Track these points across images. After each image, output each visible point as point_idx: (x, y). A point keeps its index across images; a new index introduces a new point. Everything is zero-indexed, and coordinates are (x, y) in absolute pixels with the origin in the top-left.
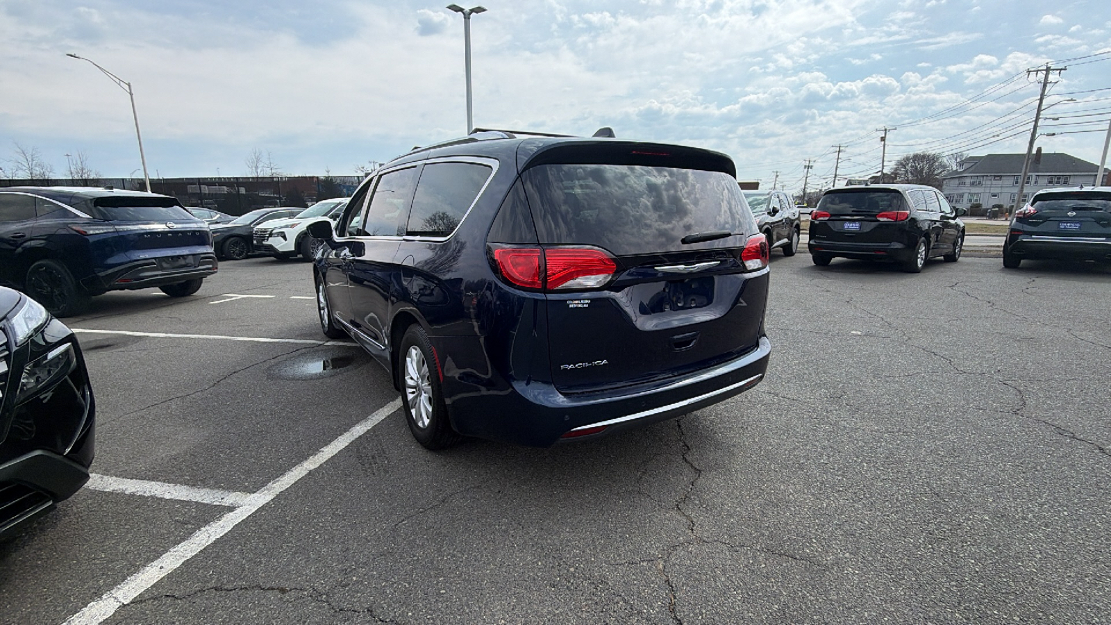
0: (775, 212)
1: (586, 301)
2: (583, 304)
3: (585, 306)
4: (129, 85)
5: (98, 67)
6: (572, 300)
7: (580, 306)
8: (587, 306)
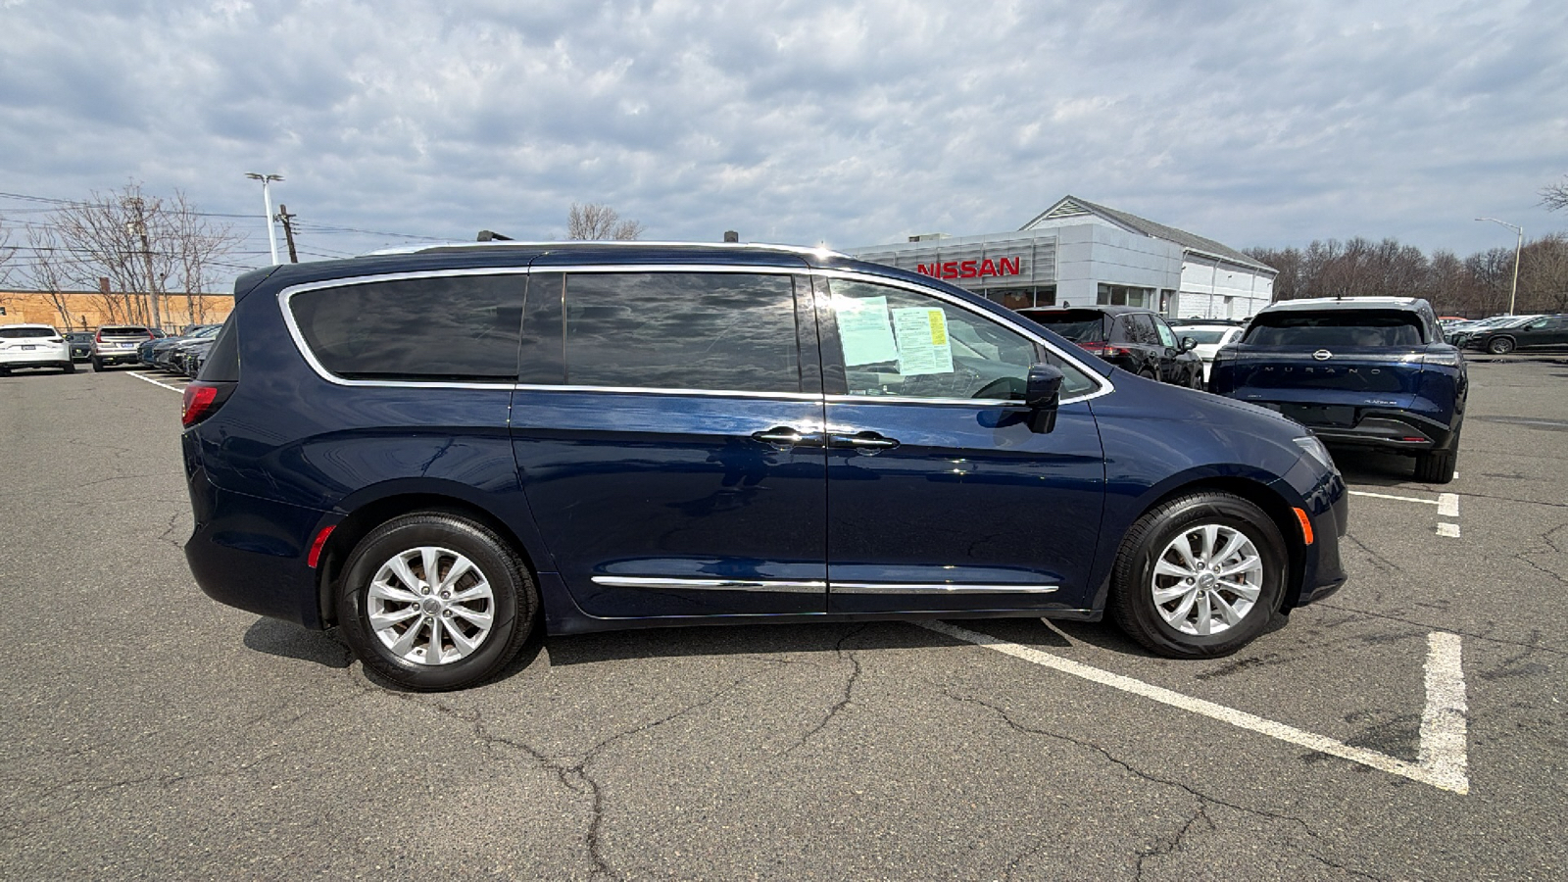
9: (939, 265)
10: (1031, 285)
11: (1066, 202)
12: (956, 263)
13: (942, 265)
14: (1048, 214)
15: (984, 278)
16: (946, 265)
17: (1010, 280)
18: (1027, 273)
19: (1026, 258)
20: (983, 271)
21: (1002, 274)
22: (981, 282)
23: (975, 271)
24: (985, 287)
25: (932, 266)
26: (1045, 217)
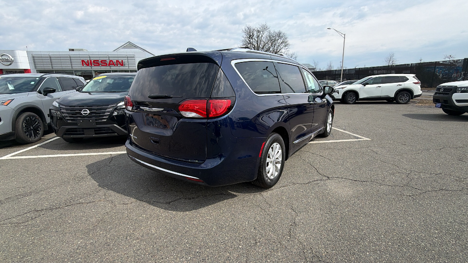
9: (91, 61)
10: (128, 69)
11: (128, 43)
12: (98, 61)
13: (92, 61)
14: (124, 47)
15: (110, 66)
16: (94, 61)
17: (120, 68)
18: (126, 65)
19: (125, 61)
20: (110, 64)
21: (117, 65)
22: (109, 68)
23: (107, 64)
24: (111, 69)
25: (88, 61)
26: (122, 47)
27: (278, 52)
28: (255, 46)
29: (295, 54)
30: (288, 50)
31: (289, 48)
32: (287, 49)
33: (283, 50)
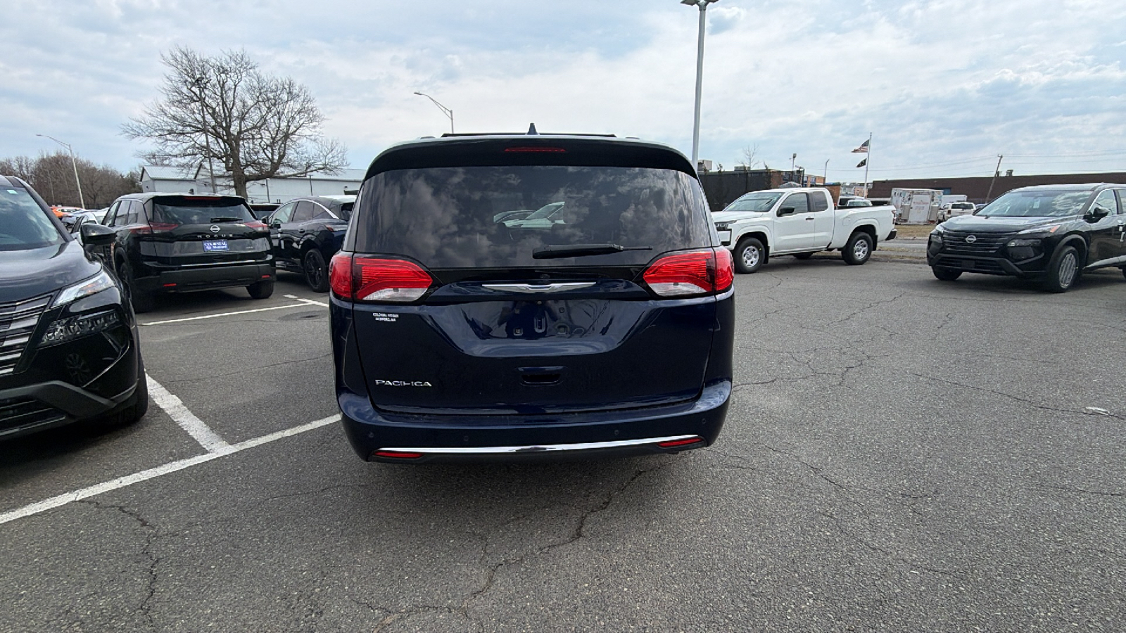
0: (1099, 215)
1: (394, 316)
2: (390, 318)
3: (393, 320)
4: (451, 112)
5: (433, 100)
6: (378, 313)
7: (386, 319)
8: (394, 320)
27: (293, 133)
28: (214, 110)
29: (342, 144)
30: (317, 129)
31: (321, 125)
32: (315, 127)
33: (305, 131)
